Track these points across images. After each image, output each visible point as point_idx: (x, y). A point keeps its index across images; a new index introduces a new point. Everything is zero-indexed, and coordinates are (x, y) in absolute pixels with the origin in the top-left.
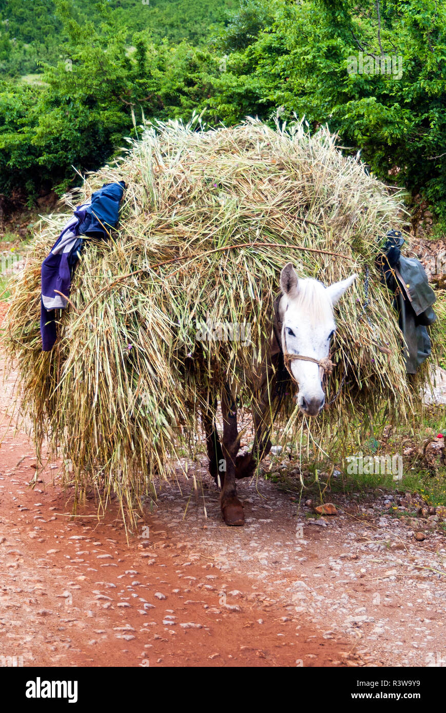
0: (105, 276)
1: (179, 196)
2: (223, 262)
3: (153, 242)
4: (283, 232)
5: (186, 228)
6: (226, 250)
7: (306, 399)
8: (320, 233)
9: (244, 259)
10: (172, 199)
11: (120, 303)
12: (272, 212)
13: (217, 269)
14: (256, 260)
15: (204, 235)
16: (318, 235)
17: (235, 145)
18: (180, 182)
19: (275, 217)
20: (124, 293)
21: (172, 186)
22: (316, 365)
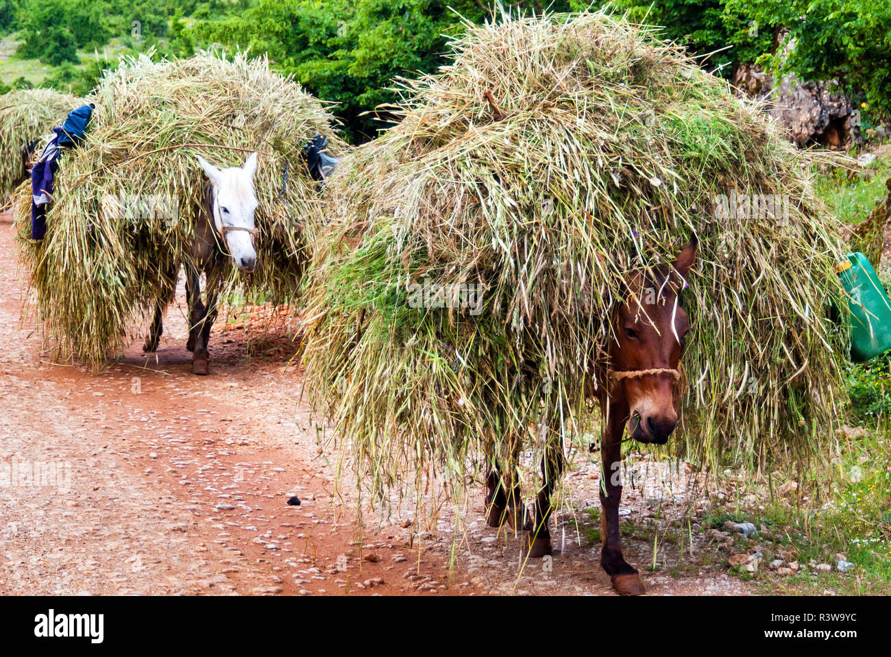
0: (75, 175)
1: (131, 112)
2: (162, 159)
3: (108, 147)
4: (210, 135)
5: (133, 135)
6: (165, 151)
7: (245, 260)
8: (244, 136)
9: (179, 157)
10: (125, 114)
11: (84, 193)
12: (203, 121)
13: (157, 164)
14: (189, 158)
15: (147, 140)
16: (242, 137)
17: (184, 73)
18: (132, 101)
19: (206, 124)
20: (87, 187)
21: (125, 105)
22: (247, 233)
